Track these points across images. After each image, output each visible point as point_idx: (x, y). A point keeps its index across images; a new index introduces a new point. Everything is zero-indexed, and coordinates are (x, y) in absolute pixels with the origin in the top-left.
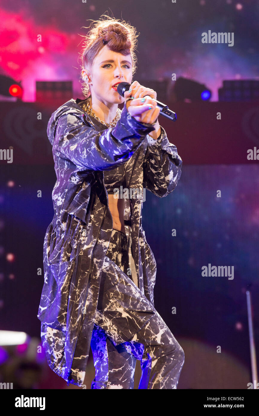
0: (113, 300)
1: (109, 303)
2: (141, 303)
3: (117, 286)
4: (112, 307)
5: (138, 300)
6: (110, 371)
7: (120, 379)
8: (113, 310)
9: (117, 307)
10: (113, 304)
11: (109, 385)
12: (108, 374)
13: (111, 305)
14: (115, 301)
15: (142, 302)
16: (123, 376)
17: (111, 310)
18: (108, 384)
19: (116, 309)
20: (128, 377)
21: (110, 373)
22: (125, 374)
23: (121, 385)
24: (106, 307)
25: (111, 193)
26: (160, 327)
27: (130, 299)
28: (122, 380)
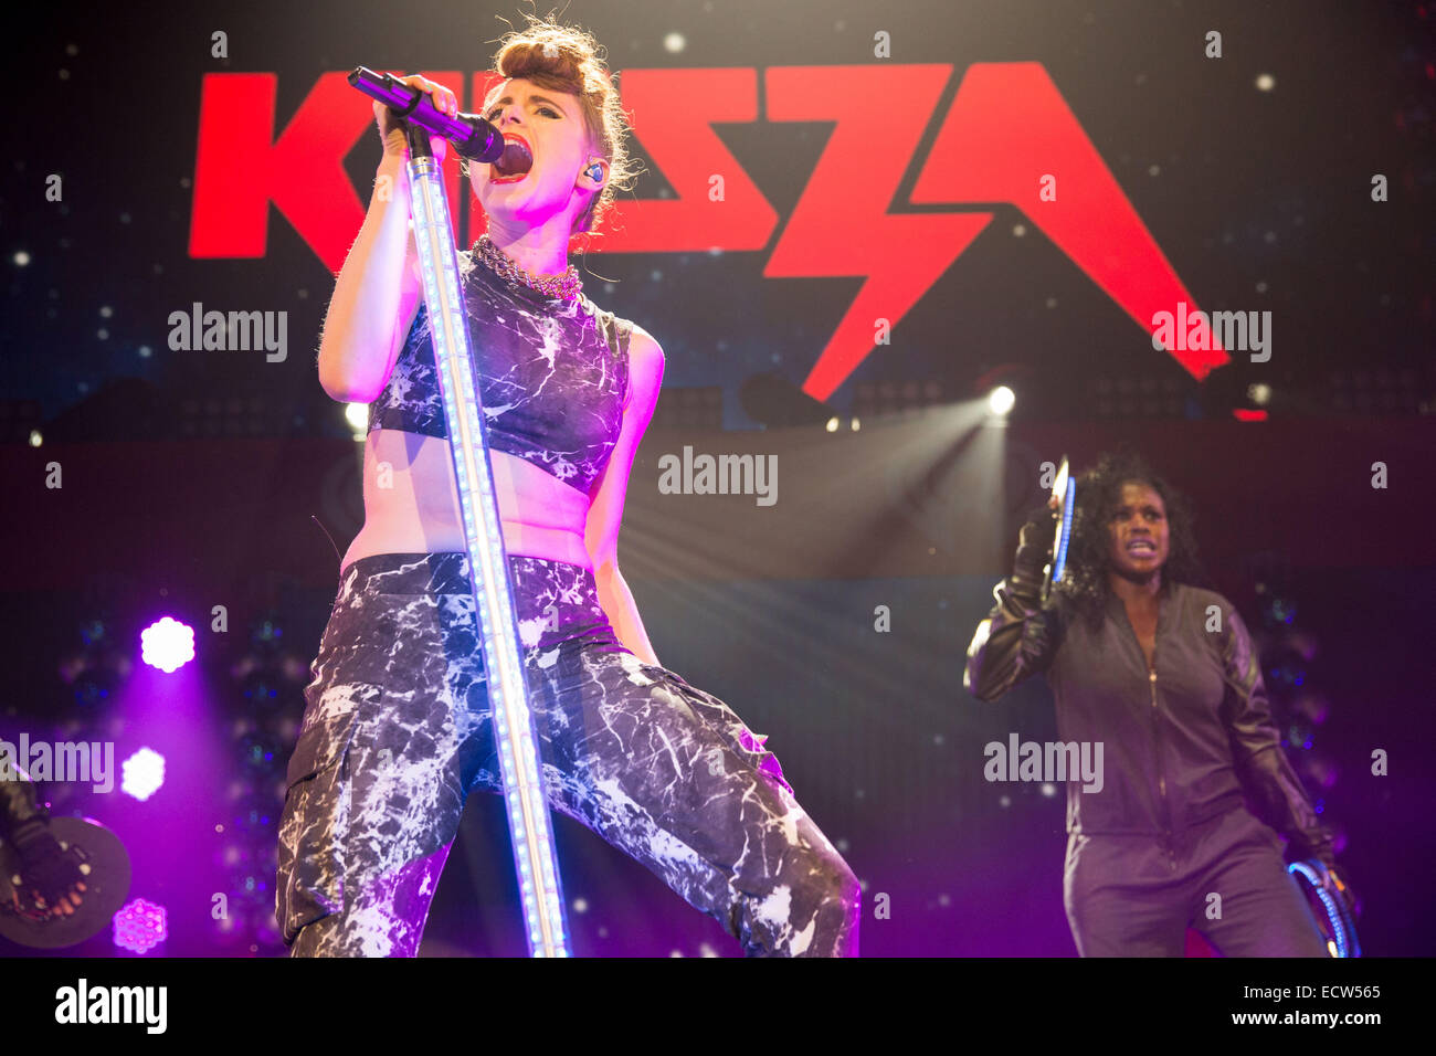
4: (291, 835)
6: (731, 880)
7: (767, 875)
8: (287, 844)
11: (756, 906)
12: (731, 889)
16: (765, 860)
18: (752, 909)
19: (293, 847)
20: (780, 851)
21: (734, 884)
22: (767, 853)
23: (779, 886)
28: (772, 872)
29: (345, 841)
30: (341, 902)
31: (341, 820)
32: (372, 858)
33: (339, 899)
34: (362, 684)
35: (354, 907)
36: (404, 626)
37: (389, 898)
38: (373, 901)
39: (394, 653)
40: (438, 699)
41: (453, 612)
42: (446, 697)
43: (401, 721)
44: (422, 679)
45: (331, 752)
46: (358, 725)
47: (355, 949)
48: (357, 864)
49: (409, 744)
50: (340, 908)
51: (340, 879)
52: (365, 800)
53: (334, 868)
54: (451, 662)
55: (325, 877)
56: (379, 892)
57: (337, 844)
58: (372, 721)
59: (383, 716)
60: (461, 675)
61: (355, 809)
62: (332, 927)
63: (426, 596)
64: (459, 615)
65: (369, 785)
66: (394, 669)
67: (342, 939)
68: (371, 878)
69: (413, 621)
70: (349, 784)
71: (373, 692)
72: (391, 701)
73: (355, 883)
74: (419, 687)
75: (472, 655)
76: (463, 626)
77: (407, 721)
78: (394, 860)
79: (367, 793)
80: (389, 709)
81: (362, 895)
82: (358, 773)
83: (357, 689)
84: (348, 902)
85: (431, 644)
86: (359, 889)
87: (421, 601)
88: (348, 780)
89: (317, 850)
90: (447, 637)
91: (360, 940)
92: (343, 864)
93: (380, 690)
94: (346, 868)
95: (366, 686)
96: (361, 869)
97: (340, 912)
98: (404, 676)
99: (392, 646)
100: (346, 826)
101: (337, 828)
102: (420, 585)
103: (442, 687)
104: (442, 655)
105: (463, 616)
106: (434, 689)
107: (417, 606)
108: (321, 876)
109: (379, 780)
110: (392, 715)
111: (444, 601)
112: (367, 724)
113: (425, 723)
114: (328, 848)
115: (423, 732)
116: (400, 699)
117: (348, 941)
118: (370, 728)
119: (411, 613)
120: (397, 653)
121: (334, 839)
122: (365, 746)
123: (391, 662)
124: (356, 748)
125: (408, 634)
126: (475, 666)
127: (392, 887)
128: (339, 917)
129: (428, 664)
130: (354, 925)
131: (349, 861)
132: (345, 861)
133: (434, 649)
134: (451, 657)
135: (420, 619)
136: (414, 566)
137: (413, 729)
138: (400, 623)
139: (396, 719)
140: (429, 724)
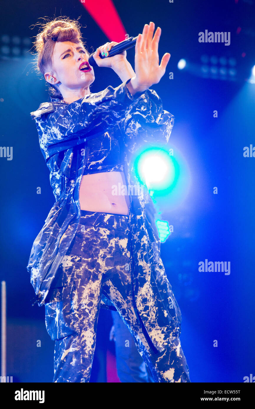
0: (57, 299)
1: (53, 300)
2: (72, 316)
3: (64, 288)
4: (54, 305)
5: (72, 311)
8: (52, 308)
9: (57, 308)
10: (55, 304)
13: (53, 303)
14: (58, 301)
15: (74, 315)
17: (51, 307)
19: (55, 309)
24: (48, 303)
25: (104, 171)
26: (73, 345)
27: (65, 306)
29: (78, 310)
30: (79, 329)
31: (76, 304)
32: (86, 315)
33: (78, 329)
34: (74, 256)
35: (83, 331)
36: (86, 236)
37: (93, 327)
38: (88, 328)
39: (83, 245)
40: (97, 262)
41: (102, 234)
42: (100, 261)
43: (88, 268)
44: (92, 255)
45: (69, 280)
46: (75, 271)
47: (84, 343)
48: (82, 317)
49: (92, 276)
50: (79, 331)
51: (78, 322)
52: (82, 296)
53: (76, 319)
54: (101, 250)
55: (73, 322)
56: (90, 325)
57: (76, 312)
58: (80, 269)
59: (83, 267)
60: (104, 254)
61: (79, 300)
62: (77, 337)
63: (93, 227)
64: (103, 235)
65: (82, 291)
66: (84, 251)
67: (80, 340)
68: (87, 321)
69: (89, 235)
70: (76, 291)
71: (78, 259)
72: (84, 261)
73: (83, 323)
74: (92, 257)
75: (107, 248)
76: (104, 239)
77: (90, 268)
78: (93, 314)
79: (82, 294)
80: (85, 264)
81: (85, 327)
82: (78, 287)
83: (73, 257)
84: (81, 329)
85: (94, 243)
86: (84, 325)
87: (91, 228)
88: (76, 290)
89: (69, 314)
90: (99, 242)
91: (85, 340)
92: (78, 317)
93: (80, 258)
94: (79, 318)
95: (75, 256)
96: (84, 318)
97: (79, 333)
98: (87, 253)
99: (82, 243)
100: (78, 305)
101: (75, 306)
102: (91, 223)
103: (98, 258)
104: (98, 247)
105: (105, 236)
106: (96, 258)
107: (90, 230)
108: (71, 322)
109: (85, 289)
110: (85, 266)
111: (99, 230)
112: (78, 270)
113: (95, 269)
114: (73, 313)
115: (94, 272)
116: (87, 261)
117: (82, 341)
118: (80, 272)
119: (88, 232)
120: (84, 245)
121: (74, 310)
122: (79, 278)
123: (83, 248)
124: (76, 279)
125: (87, 239)
126: (108, 252)
127: (93, 323)
128: (79, 334)
129: (94, 250)
130: (83, 336)
131: (80, 316)
132: (79, 317)
133: (95, 245)
134: (101, 248)
135: (91, 234)
136: (90, 216)
137: (92, 271)
138: (85, 235)
139: (87, 267)
140: (96, 269)
